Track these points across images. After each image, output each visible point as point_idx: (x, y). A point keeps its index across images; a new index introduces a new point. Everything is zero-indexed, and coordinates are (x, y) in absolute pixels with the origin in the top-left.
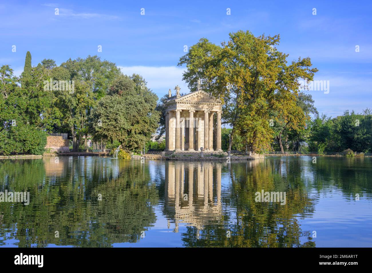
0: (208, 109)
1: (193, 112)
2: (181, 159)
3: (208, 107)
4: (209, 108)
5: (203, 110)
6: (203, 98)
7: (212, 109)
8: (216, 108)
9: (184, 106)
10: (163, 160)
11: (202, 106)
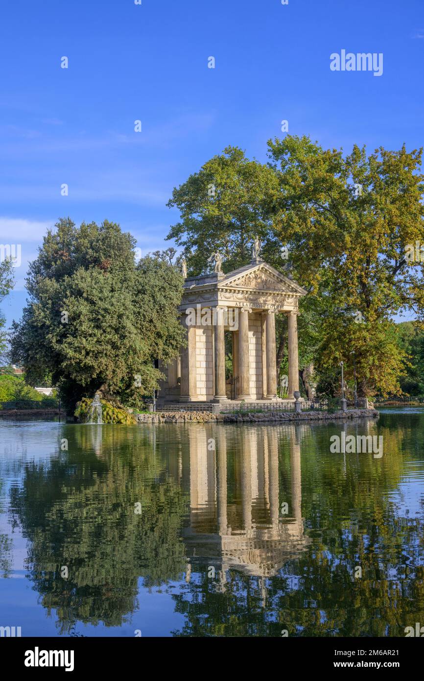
0: (274, 305)
1: (248, 312)
2: (260, 420)
3: (274, 301)
4: (277, 304)
5: (266, 307)
6: (266, 280)
7: (282, 305)
8: (288, 303)
9: (232, 299)
10: (217, 422)
11: (264, 299)
